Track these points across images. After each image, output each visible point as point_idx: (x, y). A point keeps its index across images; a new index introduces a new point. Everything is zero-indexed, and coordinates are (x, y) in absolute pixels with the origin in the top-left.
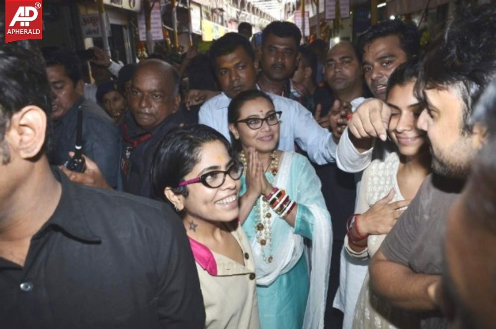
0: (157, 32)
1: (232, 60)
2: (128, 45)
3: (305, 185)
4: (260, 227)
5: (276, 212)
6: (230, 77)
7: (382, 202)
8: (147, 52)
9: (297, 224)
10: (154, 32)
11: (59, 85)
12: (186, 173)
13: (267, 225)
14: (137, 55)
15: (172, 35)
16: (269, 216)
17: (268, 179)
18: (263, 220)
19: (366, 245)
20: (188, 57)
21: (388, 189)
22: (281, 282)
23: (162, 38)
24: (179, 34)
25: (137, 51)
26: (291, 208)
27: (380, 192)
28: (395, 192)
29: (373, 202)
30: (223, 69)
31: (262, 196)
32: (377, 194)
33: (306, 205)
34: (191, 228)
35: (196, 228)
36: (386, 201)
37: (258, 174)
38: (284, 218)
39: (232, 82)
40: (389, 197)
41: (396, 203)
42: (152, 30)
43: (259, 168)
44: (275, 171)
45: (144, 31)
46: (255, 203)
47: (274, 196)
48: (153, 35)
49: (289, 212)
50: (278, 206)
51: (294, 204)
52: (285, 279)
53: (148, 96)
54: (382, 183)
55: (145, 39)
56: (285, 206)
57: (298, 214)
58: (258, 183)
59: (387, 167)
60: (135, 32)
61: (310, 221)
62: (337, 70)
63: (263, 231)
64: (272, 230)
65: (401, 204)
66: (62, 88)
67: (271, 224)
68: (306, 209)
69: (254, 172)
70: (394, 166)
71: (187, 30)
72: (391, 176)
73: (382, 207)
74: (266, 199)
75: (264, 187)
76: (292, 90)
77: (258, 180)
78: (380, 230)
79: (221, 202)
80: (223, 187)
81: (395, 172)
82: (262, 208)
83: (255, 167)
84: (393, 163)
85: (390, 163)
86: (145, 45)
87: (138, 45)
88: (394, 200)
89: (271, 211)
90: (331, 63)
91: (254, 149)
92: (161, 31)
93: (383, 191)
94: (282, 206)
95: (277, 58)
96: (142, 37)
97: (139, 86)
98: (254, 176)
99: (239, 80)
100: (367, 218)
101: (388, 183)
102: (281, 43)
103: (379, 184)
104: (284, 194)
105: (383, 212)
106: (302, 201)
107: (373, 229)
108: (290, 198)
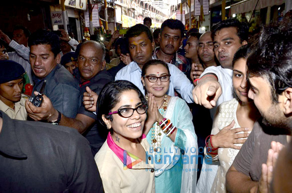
0: (96, 22)
1: (138, 41)
2: (79, 29)
3: (182, 117)
4: (155, 141)
5: (164, 132)
6: (136, 50)
7: (226, 128)
8: (90, 33)
9: (176, 141)
10: (94, 22)
11: (45, 57)
12: (112, 107)
13: (159, 140)
14: (84, 35)
15: (104, 23)
16: (160, 134)
17: (161, 113)
18: (156, 137)
19: (217, 154)
20: (113, 37)
21: (230, 120)
22: (166, 174)
23: (98, 25)
24: (109, 23)
25: (84, 33)
26: (173, 131)
27: (226, 122)
28: (235, 123)
29: (221, 128)
30: (132, 45)
31: (156, 123)
32: (224, 123)
33: (183, 130)
34: (117, 140)
35: (120, 140)
36: (229, 128)
37: (154, 109)
38: (169, 136)
39: (137, 53)
40: (231, 126)
41: (235, 129)
42: (93, 21)
43: (155, 106)
44: (165, 108)
45: (88, 21)
46: (152, 127)
47: (164, 123)
48: (93, 24)
49: (172, 133)
50: (165, 129)
51: (175, 128)
52: (168, 173)
53: (89, 60)
54: (227, 116)
55: (89, 26)
56: (170, 129)
57: (177, 134)
58: (154, 115)
59: (230, 107)
60: (83, 22)
61: (184, 139)
62: (205, 50)
63: (156, 144)
64: (161, 143)
65: (238, 130)
66: (47, 58)
67: (161, 140)
68: (182, 132)
69: (152, 108)
70: (234, 107)
71: (113, 21)
72: (233, 113)
73: (226, 131)
74: (159, 124)
75: (158, 117)
76: (177, 60)
77: (154, 113)
78: (225, 145)
79: (131, 126)
80: (132, 118)
81: (235, 111)
82: (156, 130)
83: (152, 105)
84: (234, 105)
85: (232, 105)
86: (89, 29)
87: (84, 29)
88: (234, 128)
89: (161, 132)
90: (202, 45)
91: (152, 95)
92: (98, 21)
93: (228, 122)
94: (168, 129)
95: (169, 42)
96: (87, 25)
97: (84, 55)
98: (151, 110)
99: (142, 53)
100: (218, 138)
101: (231, 116)
102: (172, 33)
103: (225, 117)
104: (170, 122)
105: (227, 134)
106: (180, 127)
107: (221, 144)
108: (173, 125)
